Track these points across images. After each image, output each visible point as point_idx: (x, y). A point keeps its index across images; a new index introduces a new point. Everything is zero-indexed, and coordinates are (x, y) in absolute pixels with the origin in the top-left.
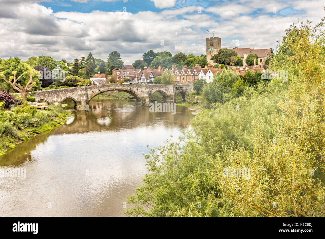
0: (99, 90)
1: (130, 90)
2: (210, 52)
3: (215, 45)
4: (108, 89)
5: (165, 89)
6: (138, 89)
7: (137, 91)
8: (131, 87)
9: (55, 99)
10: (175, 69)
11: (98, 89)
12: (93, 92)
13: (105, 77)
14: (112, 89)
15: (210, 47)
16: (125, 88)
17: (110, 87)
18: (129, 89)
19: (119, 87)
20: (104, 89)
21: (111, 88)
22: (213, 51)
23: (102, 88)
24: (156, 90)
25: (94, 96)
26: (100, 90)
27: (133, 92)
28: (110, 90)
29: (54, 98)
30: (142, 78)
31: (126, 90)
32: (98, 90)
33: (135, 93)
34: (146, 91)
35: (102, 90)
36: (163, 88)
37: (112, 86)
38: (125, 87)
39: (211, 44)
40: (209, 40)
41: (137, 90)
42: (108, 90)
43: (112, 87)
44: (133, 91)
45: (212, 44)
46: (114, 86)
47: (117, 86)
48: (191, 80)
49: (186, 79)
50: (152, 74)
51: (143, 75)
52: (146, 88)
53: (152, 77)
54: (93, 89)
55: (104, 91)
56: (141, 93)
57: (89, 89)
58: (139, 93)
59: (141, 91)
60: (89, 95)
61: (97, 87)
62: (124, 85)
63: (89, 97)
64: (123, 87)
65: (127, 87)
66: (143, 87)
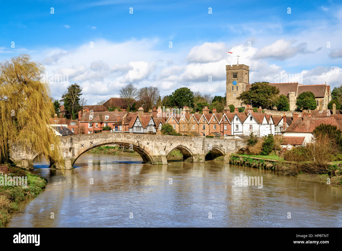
1: (138, 143)
2: (233, 87)
3: (241, 77)
4: (106, 140)
5: (189, 144)
6: (150, 142)
9: (24, 155)
10: (187, 113)
11: (90, 141)
12: (82, 146)
13: (65, 122)
14: (111, 141)
15: (232, 80)
16: (130, 140)
17: (107, 138)
18: (136, 141)
19: (121, 139)
20: (98, 141)
21: (109, 139)
22: (237, 86)
23: (96, 139)
24: (177, 145)
25: (83, 151)
26: (92, 143)
27: (142, 147)
28: (107, 142)
29: (22, 153)
30: (136, 125)
31: (132, 143)
32: (89, 143)
33: (145, 149)
34: (163, 145)
35: (96, 143)
36: (186, 141)
37: (110, 137)
38: (130, 138)
39: (234, 76)
40: (231, 68)
41: (148, 144)
42: (105, 142)
43: (111, 139)
44: (142, 145)
45: (236, 76)
46: (113, 136)
47: (118, 136)
48: (217, 131)
49: (208, 129)
50: (152, 120)
51: (138, 121)
52: (162, 141)
53: (152, 125)
54: (82, 141)
55: (99, 144)
56: (154, 149)
57: (76, 140)
58: (152, 149)
59: (154, 147)
60: (76, 151)
61: (88, 138)
62: (129, 136)
63: (76, 154)
64: (128, 138)
65: (133, 139)
66: (157, 140)
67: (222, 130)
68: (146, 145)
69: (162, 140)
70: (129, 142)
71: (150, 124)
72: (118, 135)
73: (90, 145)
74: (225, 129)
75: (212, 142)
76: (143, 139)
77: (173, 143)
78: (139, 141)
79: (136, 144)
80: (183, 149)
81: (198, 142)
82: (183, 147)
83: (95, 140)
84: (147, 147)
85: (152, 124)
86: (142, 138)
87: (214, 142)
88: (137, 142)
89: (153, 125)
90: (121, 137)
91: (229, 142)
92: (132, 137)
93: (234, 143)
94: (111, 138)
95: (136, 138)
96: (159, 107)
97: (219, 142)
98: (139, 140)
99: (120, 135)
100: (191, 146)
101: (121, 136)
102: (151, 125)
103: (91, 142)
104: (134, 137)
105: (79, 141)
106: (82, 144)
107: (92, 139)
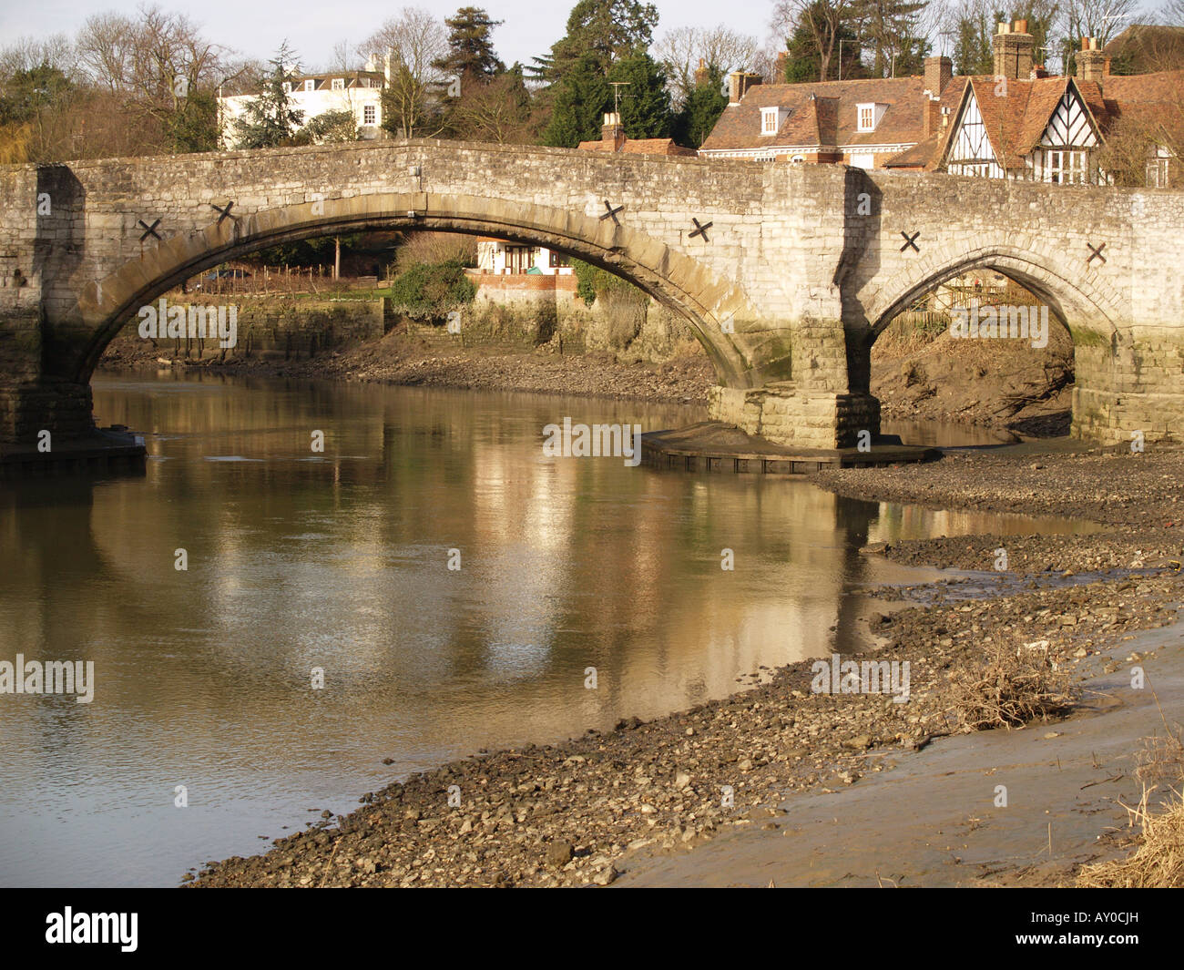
0: (224, 212)
1: (609, 225)
4: (337, 197)
5: (1079, 243)
6: (722, 217)
7: (697, 247)
8: (627, 198)
11: (207, 194)
12: (151, 232)
14: (386, 206)
16: (541, 197)
17: (354, 174)
18: (595, 210)
19: (468, 187)
20: (279, 200)
21: (363, 188)
23: (254, 182)
24: (965, 246)
25: (154, 270)
27: (651, 258)
28: (350, 209)
31: (560, 224)
33: (677, 273)
35: (261, 215)
36: (1052, 222)
37: (373, 170)
38: (544, 184)
41: (701, 230)
42: (332, 211)
44: (644, 239)
46: (401, 163)
47: (444, 167)
50: (1076, 108)
51: (973, 122)
52: (811, 211)
53: (1076, 148)
55: (284, 223)
56: (749, 275)
57: (98, 186)
58: (733, 277)
59: (753, 253)
60: (99, 267)
61: (193, 174)
62: (535, 163)
63: (100, 289)
64: (523, 183)
65: (573, 192)
66: (777, 204)
68: (686, 240)
69: (812, 202)
70: (533, 212)
71: (1058, 142)
72: (439, 162)
73: (213, 226)
76: (657, 195)
77: (921, 229)
78: (621, 209)
79: (600, 230)
82: (1023, 267)
83: (256, 194)
84: (692, 252)
85: (1078, 143)
86: (652, 184)
88: (602, 218)
89: (1082, 148)
90: (471, 175)
92: (558, 177)
94: (383, 176)
95: (592, 186)
98: (619, 197)
99: (458, 159)
100: (1097, 261)
101: (468, 165)
102: (1068, 148)
103: (216, 208)
104: (581, 176)
105: (121, 197)
106: (145, 221)
107: (224, 186)
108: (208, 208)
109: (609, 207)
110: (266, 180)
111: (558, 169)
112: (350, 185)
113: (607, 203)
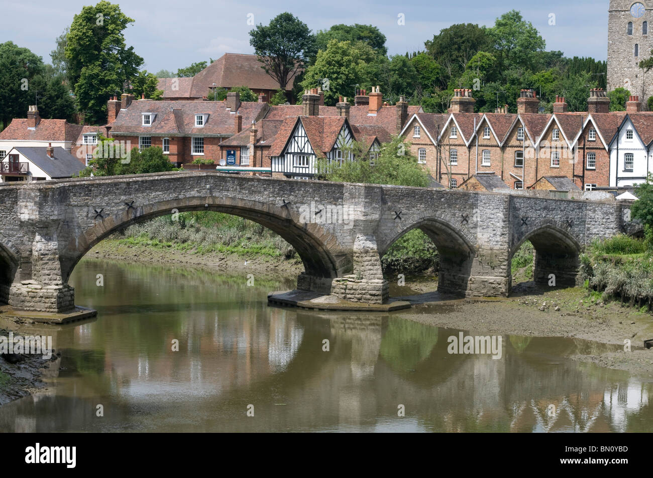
0: (130, 206)
1: (284, 210)
2: (630, 24)
8: (292, 198)
10: (466, 110)
11: (123, 198)
12: (99, 215)
13: (62, 134)
16: (257, 198)
17: (183, 188)
18: (279, 202)
20: (153, 200)
21: (187, 194)
22: (645, 22)
23: (143, 192)
24: (418, 217)
25: (101, 232)
27: (301, 223)
28: (183, 204)
30: (294, 148)
31: (265, 210)
32: (122, 205)
33: (310, 230)
34: (369, 218)
35: (145, 207)
36: (450, 206)
37: (192, 186)
42: (175, 205)
43: (194, 193)
44: (298, 217)
46: (202, 183)
47: (219, 185)
48: (562, 174)
49: (534, 167)
51: (300, 135)
52: (367, 204)
54: (98, 199)
57: (78, 195)
58: (332, 231)
60: (77, 230)
61: (118, 189)
63: (77, 240)
64: (252, 192)
65: (271, 195)
66: (350, 200)
67: (579, 172)
69: (367, 200)
70: (254, 205)
71: (340, 146)
73: (125, 212)
74: (588, 168)
75: (537, 210)
76: (303, 197)
77: (402, 210)
78: (289, 203)
79: (281, 212)
80: (438, 232)
81: (487, 210)
82: (437, 225)
83: (143, 197)
86: (301, 192)
87: (545, 208)
88: (282, 207)
91: (595, 211)
92: (265, 189)
93: (612, 214)
94: (196, 189)
95: (278, 193)
96: (373, 88)
97: (561, 211)
98: (288, 198)
100: (465, 222)
101: (230, 184)
103: (127, 204)
104: (274, 188)
105: (87, 199)
106: (97, 210)
107: (130, 194)
108: (124, 204)
109: (284, 202)
110: (148, 191)
111: (265, 186)
112: (182, 193)
113: (284, 200)
